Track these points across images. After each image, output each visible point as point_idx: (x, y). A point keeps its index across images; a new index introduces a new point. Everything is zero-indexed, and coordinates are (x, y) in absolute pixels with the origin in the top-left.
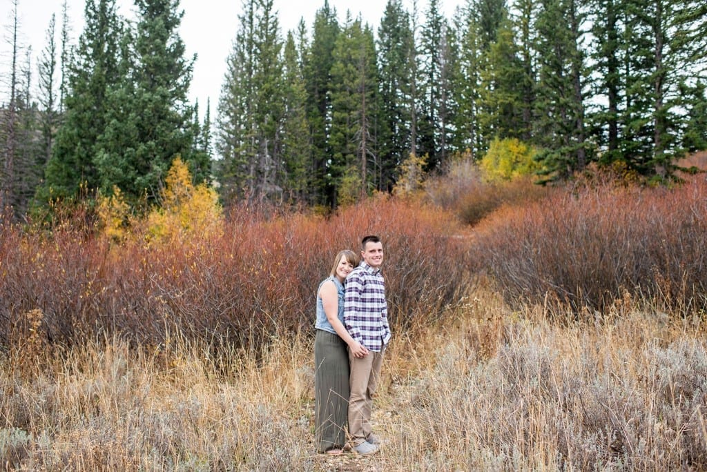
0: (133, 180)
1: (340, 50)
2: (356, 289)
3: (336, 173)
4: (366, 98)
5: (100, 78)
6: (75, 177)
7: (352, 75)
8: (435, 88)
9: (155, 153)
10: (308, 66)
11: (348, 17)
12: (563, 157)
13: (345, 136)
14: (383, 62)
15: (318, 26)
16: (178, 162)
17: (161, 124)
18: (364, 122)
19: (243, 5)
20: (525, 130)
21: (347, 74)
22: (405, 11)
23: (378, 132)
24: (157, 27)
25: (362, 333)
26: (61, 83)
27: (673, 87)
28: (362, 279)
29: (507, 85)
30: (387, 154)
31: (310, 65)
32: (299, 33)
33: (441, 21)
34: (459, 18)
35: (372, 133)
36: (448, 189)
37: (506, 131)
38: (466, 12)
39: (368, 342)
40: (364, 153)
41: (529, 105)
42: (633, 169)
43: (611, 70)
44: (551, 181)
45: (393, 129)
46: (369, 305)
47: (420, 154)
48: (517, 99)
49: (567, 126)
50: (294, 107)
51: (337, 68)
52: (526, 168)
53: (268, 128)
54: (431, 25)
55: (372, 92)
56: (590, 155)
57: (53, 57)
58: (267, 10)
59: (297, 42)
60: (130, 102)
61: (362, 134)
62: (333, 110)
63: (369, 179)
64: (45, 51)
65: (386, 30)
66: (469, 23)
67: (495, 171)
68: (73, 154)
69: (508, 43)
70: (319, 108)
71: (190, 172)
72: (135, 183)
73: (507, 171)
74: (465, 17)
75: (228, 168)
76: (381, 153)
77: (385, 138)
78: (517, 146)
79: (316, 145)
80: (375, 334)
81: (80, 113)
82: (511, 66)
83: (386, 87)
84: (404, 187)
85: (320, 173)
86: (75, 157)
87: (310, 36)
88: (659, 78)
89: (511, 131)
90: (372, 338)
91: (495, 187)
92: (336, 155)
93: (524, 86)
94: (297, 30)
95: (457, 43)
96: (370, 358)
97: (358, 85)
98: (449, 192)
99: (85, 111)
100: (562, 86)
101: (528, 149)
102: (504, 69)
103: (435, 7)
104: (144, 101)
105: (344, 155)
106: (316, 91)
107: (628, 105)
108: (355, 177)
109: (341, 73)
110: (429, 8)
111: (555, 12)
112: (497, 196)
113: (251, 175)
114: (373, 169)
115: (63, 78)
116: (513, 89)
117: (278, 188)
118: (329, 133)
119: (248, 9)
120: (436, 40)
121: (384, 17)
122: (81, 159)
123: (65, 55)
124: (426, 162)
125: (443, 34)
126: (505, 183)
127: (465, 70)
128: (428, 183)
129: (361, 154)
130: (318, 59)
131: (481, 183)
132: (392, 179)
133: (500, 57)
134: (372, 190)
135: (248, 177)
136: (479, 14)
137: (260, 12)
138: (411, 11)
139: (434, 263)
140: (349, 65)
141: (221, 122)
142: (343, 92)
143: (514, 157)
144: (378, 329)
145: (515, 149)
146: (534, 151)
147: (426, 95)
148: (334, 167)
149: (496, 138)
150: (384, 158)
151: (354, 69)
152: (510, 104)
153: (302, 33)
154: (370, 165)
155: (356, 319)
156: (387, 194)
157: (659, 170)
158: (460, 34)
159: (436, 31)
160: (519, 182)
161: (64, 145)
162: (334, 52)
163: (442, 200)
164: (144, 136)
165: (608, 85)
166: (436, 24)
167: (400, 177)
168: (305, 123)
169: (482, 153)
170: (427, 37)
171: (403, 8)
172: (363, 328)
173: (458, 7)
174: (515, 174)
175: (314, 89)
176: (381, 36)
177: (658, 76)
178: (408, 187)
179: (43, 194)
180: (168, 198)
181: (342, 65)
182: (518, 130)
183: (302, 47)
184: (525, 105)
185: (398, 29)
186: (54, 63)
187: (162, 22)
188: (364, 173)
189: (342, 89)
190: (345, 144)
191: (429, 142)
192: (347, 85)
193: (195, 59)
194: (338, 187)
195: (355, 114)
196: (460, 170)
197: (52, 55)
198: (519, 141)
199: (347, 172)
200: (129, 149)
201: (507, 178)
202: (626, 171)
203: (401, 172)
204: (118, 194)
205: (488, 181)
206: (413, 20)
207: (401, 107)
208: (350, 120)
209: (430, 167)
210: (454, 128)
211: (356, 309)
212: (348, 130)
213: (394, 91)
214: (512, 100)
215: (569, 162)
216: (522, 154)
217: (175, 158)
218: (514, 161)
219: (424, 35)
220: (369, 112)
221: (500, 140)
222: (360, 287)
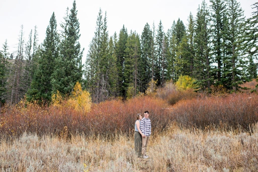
0: (63, 88)
1: (128, 43)
2: (143, 123)
3: (126, 85)
4: (137, 60)
5: (50, 54)
6: (41, 86)
7: (132, 52)
8: (160, 57)
9: (70, 80)
10: (117, 49)
11: (131, 32)
12: (202, 83)
13: (129, 73)
14: (142, 47)
15: (121, 35)
16: (77, 83)
17: (73, 71)
18: (136, 69)
19: (96, 29)
20: (191, 72)
21: (130, 52)
22: (150, 30)
23: (141, 72)
24: (72, 40)
25: (144, 132)
26: (33, 53)
27: (238, 61)
28: (144, 120)
29: (185, 57)
30: (144, 79)
31: (118, 48)
32: (114, 37)
33: (163, 34)
34: (169, 33)
35: (139, 72)
36: (165, 92)
37: (184, 73)
38: (172, 31)
39: (146, 134)
40: (136, 79)
41: (192, 64)
42: (225, 87)
43: (219, 55)
44: (198, 91)
45: (146, 70)
46: (146, 126)
47: (155, 79)
48: (188, 62)
49: (204, 73)
50: (113, 63)
51: (127, 50)
52: (191, 85)
53: (104, 70)
54: (160, 35)
55: (139, 58)
56: (212, 82)
57: (31, 44)
58: (105, 31)
59: (113, 40)
60: (63, 63)
61: (135, 73)
62: (125, 64)
63: (137, 88)
64: (28, 42)
65: (144, 36)
66: (172, 35)
67: (180, 86)
68: (41, 78)
69: (186, 43)
70: (120, 63)
71: (81, 86)
72: (64, 89)
73: (185, 86)
74: (171, 33)
75: (90, 83)
76: (142, 79)
77: (143, 74)
78: (188, 78)
79: (119, 76)
80: (147, 132)
81: (43, 65)
82: (186, 51)
83: (143, 56)
84: (149, 91)
85: (121, 86)
86: (41, 79)
87: (118, 38)
88: (233, 58)
89: (186, 73)
90: (146, 133)
91: (180, 92)
92: (126, 80)
93: (191, 58)
94: (113, 36)
95: (168, 41)
96: (146, 138)
97: (134, 56)
98: (165, 93)
99: (45, 64)
100: (203, 60)
101: (192, 79)
102: (184, 52)
103: (161, 29)
104: (67, 63)
105: (129, 79)
106: (120, 57)
107: (224, 66)
108: (133, 87)
109: (128, 51)
110: (159, 29)
111: (200, 36)
112: (181, 95)
113: (98, 86)
114: (139, 85)
115: (34, 51)
116: (187, 58)
117: (107, 91)
118: (123, 71)
119: (98, 30)
120: (161, 40)
121: (143, 32)
122: (43, 80)
123: (35, 44)
124: (157, 82)
125: (163, 38)
126: (184, 91)
127: (171, 51)
128: (158, 90)
129: (135, 79)
130: (121, 46)
131: (176, 90)
132: (145, 88)
133: (182, 48)
134: (138, 92)
135: (97, 87)
136: (176, 32)
137: (102, 31)
138: (153, 31)
139: (160, 117)
140: (131, 49)
141: (86, 67)
142: (129, 58)
143: (187, 82)
144: (148, 131)
145: (188, 79)
146: (194, 80)
147: (158, 59)
148: (125, 84)
149: (181, 75)
150: (142, 81)
151: (133, 50)
152: (186, 64)
153: (115, 37)
154: (138, 83)
155: (143, 129)
156: (144, 93)
157: (234, 88)
158: (169, 39)
159: (161, 37)
160: (188, 91)
161: (38, 76)
162: (126, 44)
163: (163, 96)
164: (67, 74)
165: (217, 60)
166: (161, 35)
167: (148, 87)
168: (116, 69)
169: (176, 80)
170: (158, 39)
171: (150, 29)
172: (145, 131)
173: (169, 29)
174: (187, 87)
175: (119, 57)
176: (142, 38)
177: (233, 57)
178: (151, 91)
179: (30, 92)
180: (74, 94)
181: (129, 49)
182: (189, 72)
183: (115, 42)
184: (191, 64)
185: (148, 36)
186: (31, 46)
187: (74, 38)
188: (136, 86)
189: (129, 57)
190: (129, 76)
191: (158, 75)
192: (130, 56)
193: (83, 50)
194: (126, 90)
195: (133, 66)
196: (169, 85)
197: (30, 43)
198: (189, 76)
199: (130, 85)
200: (62, 78)
201: (185, 89)
202: (223, 88)
203: (148, 86)
204: (58, 93)
205: (178, 90)
206: (153, 34)
207: (149, 63)
208: (131, 68)
209: (158, 84)
210: (167, 71)
211: (143, 127)
212: (130, 71)
213: (146, 57)
214: (187, 62)
215: (204, 85)
216: (190, 81)
217: (77, 81)
218: (187, 83)
219: (157, 38)
220: (138, 65)
221: (183, 76)
222: (143, 122)
